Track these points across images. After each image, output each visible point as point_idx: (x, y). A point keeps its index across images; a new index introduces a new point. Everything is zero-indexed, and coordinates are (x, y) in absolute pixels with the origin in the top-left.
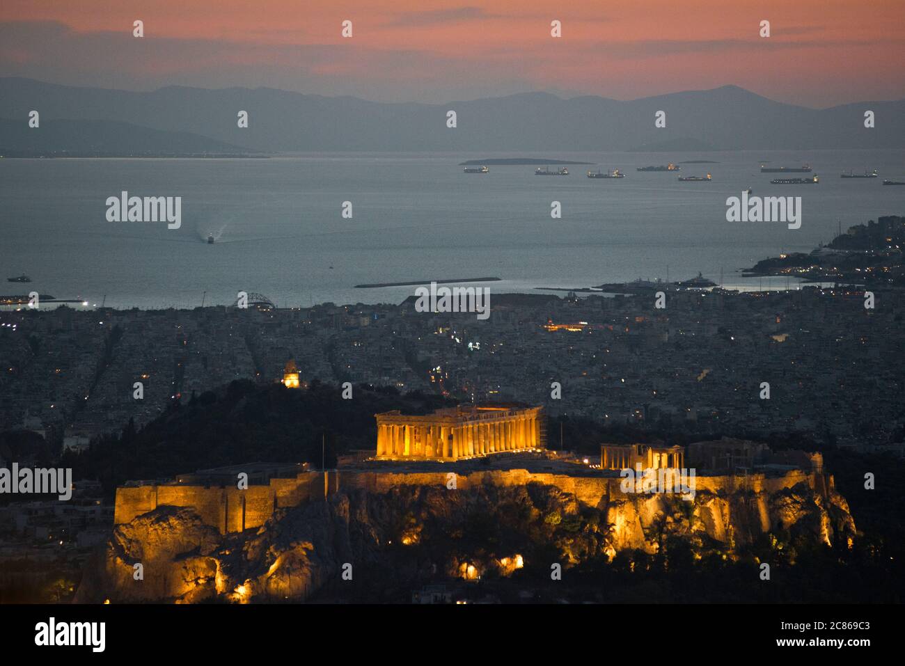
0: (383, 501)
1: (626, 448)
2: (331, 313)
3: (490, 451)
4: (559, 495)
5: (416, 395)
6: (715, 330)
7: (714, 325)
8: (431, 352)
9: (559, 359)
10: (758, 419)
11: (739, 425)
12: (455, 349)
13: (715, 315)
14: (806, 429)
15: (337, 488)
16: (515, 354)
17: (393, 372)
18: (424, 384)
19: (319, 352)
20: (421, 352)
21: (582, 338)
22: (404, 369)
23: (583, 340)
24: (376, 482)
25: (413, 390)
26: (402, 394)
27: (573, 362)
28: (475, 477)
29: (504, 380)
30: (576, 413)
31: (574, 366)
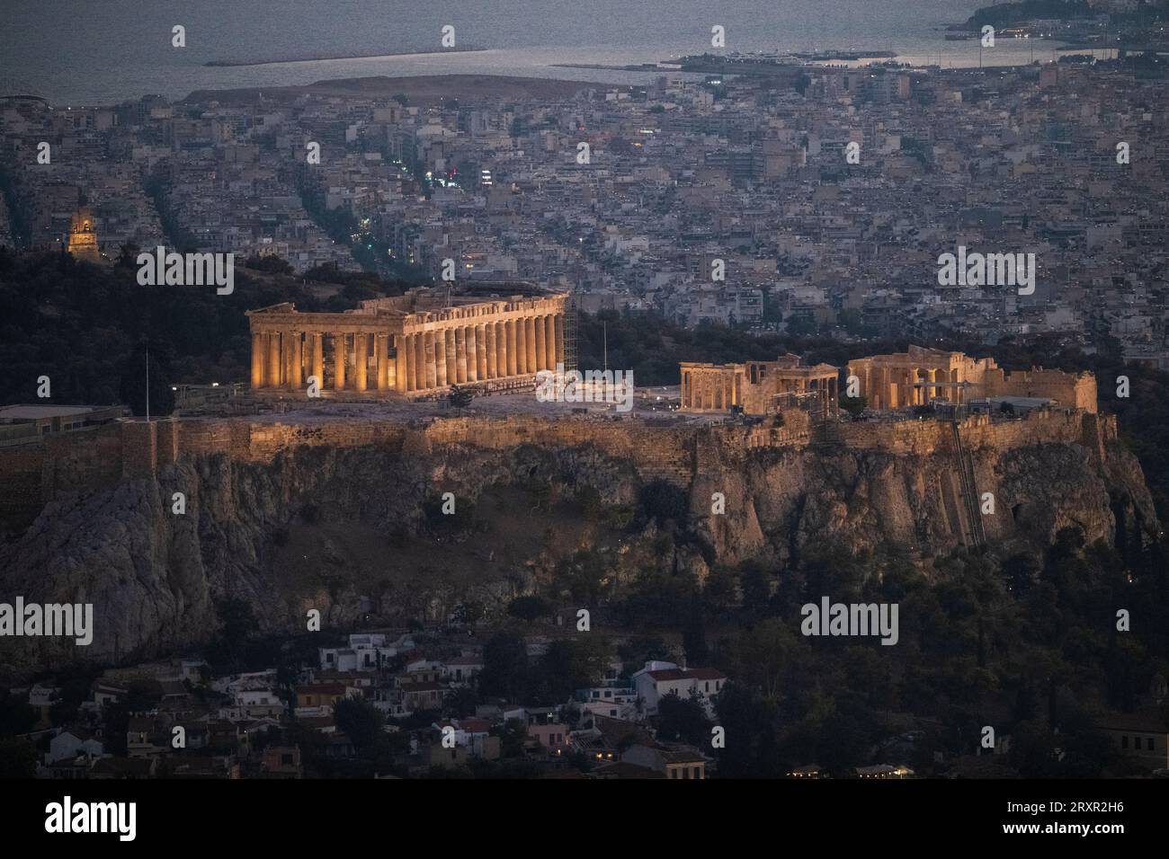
0: (265, 476)
1: (728, 371)
2: (159, 116)
3: (469, 379)
4: (601, 460)
5: (324, 274)
6: (894, 143)
7: (894, 132)
8: (352, 190)
9: (599, 202)
10: (975, 309)
11: (941, 322)
12: (399, 184)
13: (897, 114)
14: (1065, 329)
15: (175, 452)
16: (515, 193)
17: (280, 229)
18: (339, 252)
19: (137, 192)
20: (333, 190)
21: (643, 160)
22: (302, 223)
23: (645, 165)
24: (249, 441)
25: (319, 264)
26: (297, 272)
27: (625, 206)
28: (440, 430)
29: (494, 242)
30: (632, 305)
31: (627, 213)
